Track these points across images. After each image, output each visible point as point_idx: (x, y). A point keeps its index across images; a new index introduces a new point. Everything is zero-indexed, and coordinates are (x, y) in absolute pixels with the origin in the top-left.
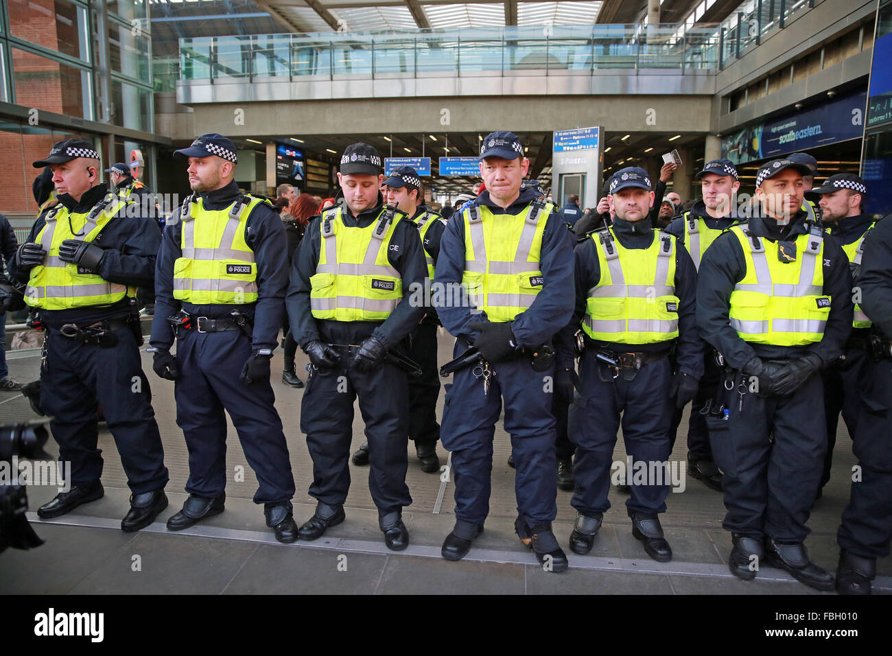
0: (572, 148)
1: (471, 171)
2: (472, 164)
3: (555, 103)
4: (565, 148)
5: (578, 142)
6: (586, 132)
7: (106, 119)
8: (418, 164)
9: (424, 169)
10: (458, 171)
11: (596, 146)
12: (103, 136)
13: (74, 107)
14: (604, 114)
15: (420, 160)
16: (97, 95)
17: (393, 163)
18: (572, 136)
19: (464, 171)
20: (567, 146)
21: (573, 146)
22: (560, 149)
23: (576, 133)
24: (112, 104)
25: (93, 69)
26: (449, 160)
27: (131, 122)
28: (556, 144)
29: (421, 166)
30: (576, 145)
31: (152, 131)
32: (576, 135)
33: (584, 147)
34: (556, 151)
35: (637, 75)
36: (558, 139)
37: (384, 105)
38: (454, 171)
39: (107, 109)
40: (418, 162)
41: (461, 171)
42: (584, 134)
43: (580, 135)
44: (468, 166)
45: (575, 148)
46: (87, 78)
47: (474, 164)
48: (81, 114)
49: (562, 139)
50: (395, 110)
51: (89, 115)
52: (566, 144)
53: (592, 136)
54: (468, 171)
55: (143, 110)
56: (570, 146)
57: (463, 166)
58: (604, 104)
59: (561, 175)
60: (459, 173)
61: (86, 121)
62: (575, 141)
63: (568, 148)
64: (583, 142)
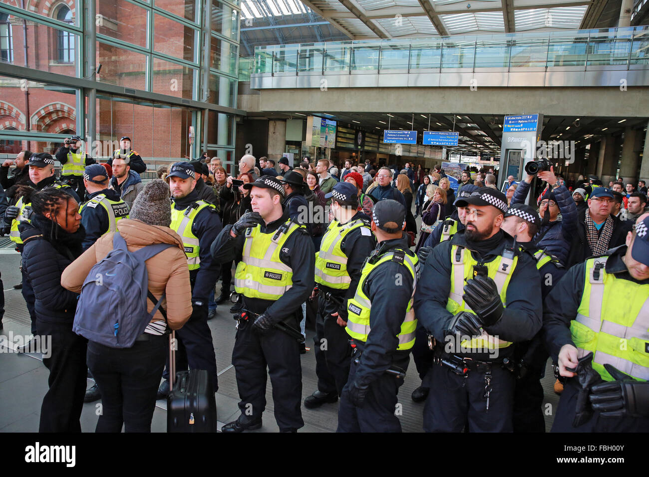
0: (517, 130)
1: (446, 142)
2: (447, 137)
3: (515, 92)
4: (512, 129)
5: (522, 125)
6: (528, 117)
7: (205, 99)
8: (408, 136)
9: (412, 139)
10: (437, 142)
11: (535, 129)
12: (202, 110)
13: (187, 92)
14: (555, 102)
15: (409, 133)
16: (201, 84)
17: (390, 134)
18: (518, 120)
19: (441, 142)
20: (513, 128)
21: (518, 128)
22: (508, 130)
23: (521, 118)
24: (209, 90)
25: (200, 68)
26: (430, 133)
27: (223, 101)
28: (506, 125)
29: (409, 137)
30: (520, 128)
31: (235, 107)
32: (521, 120)
33: (526, 129)
34: (505, 132)
35: (586, 71)
36: (507, 122)
37: (386, 92)
38: (433, 141)
39: (206, 93)
40: (408, 134)
41: (439, 142)
42: (527, 119)
43: (524, 120)
44: (444, 139)
45: (519, 130)
46: (196, 73)
47: (450, 138)
48: (191, 97)
49: (510, 122)
50: (393, 96)
51: (195, 98)
52: (513, 126)
53: (533, 121)
54: (444, 142)
55: (231, 93)
56: (516, 128)
57: (441, 139)
58: (556, 94)
59: (507, 150)
60: (438, 143)
61: (194, 101)
62: (520, 124)
63: (514, 130)
64: (525, 125)
